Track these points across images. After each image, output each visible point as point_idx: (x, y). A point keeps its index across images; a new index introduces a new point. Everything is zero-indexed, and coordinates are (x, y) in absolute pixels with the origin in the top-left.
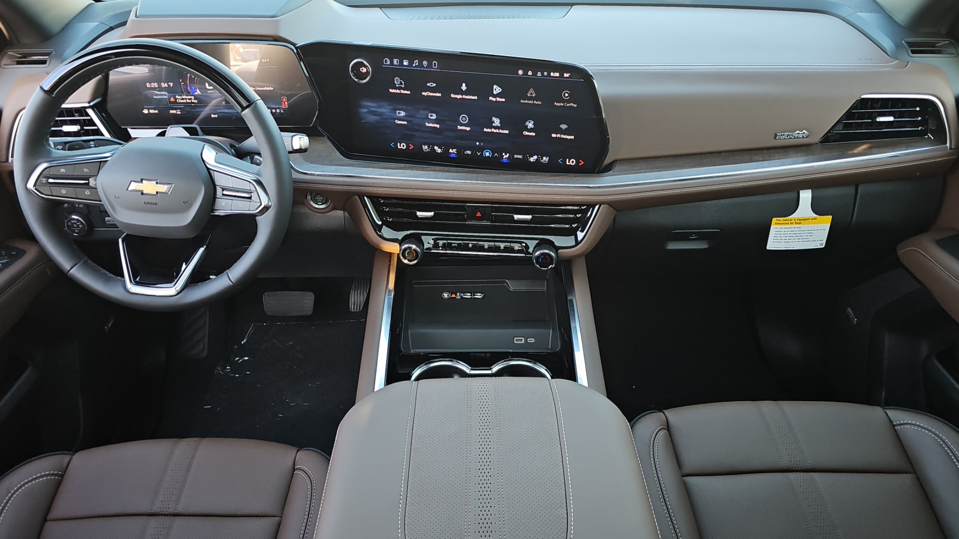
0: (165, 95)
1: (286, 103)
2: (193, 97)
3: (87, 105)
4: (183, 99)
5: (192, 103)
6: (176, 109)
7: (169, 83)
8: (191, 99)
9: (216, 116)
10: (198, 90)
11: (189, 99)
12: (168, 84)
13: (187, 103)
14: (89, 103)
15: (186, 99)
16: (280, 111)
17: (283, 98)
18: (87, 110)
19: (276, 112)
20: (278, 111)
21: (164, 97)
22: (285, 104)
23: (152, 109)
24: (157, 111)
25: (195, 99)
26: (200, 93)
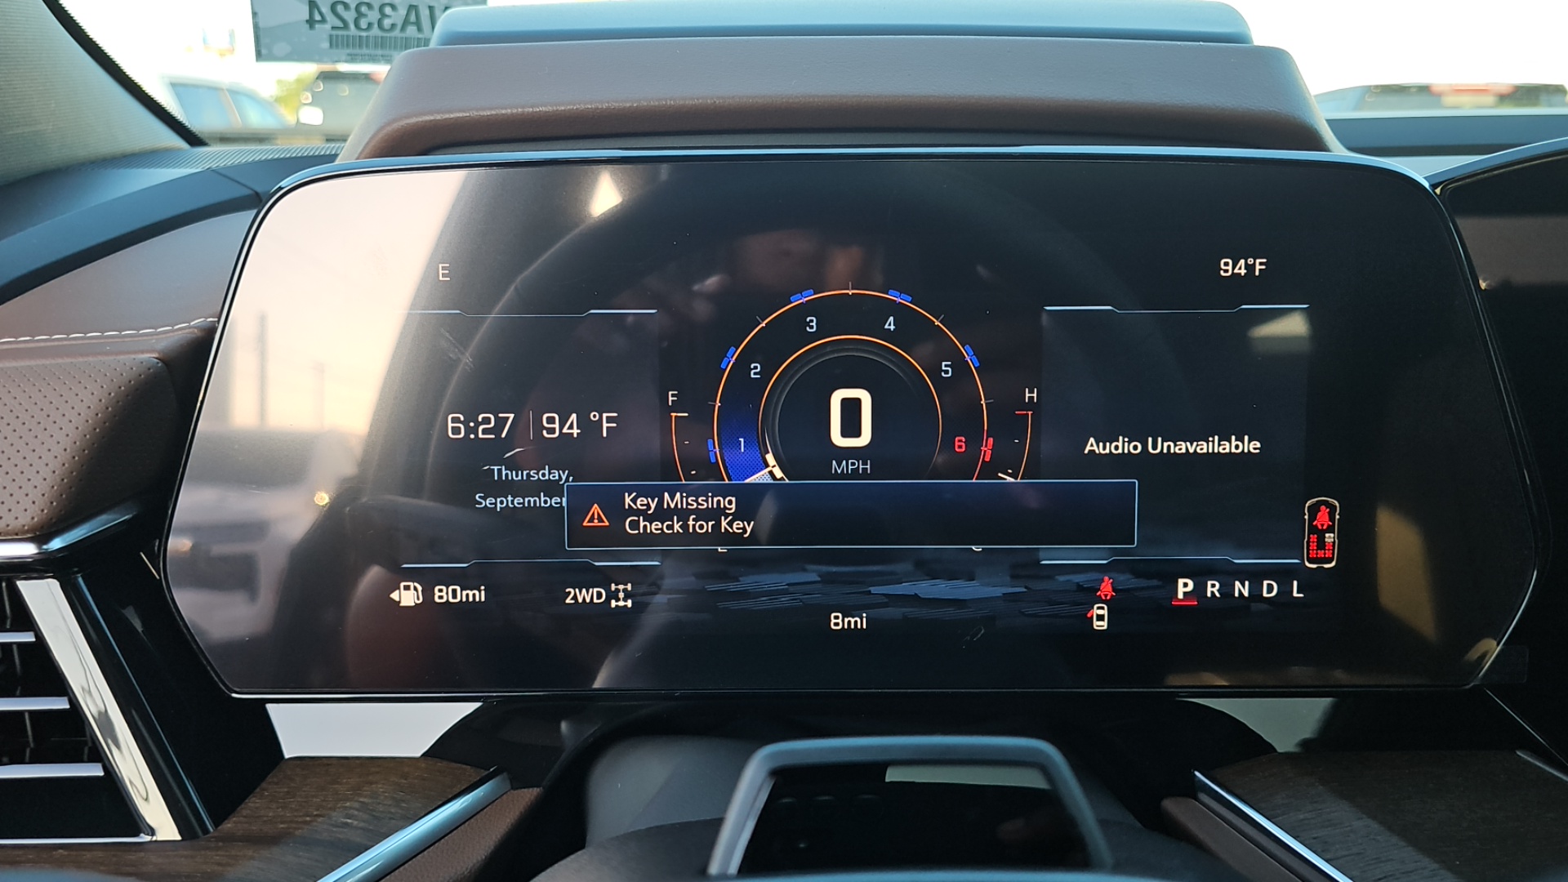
0: (552, 488)
1: (1329, 537)
2: (731, 504)
3: (27, 550)
4: (662, 514)
5: (718, 536)
6: (603, 578)
7: (594, 416)
8: (716, 514)
9: (859, 622)
10: (770, 458)
11: (702, 515)
12: (583, 422)
13: (687, 537)
14: (40, 535)
15: (683, 514)
16: (1285, 591)
17: (1314, 510)
18: (21, 584)
19: (1255, 594)
20: (1270, 589)
21: (543, 501)
22: (1321, 544)
23: (448, 578)
24: (480, 596)
25: (737, 516)
26: (778, 473)
